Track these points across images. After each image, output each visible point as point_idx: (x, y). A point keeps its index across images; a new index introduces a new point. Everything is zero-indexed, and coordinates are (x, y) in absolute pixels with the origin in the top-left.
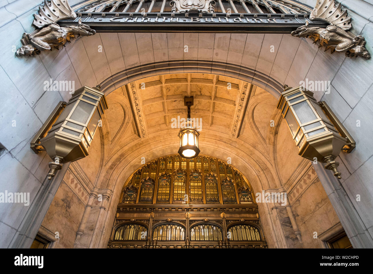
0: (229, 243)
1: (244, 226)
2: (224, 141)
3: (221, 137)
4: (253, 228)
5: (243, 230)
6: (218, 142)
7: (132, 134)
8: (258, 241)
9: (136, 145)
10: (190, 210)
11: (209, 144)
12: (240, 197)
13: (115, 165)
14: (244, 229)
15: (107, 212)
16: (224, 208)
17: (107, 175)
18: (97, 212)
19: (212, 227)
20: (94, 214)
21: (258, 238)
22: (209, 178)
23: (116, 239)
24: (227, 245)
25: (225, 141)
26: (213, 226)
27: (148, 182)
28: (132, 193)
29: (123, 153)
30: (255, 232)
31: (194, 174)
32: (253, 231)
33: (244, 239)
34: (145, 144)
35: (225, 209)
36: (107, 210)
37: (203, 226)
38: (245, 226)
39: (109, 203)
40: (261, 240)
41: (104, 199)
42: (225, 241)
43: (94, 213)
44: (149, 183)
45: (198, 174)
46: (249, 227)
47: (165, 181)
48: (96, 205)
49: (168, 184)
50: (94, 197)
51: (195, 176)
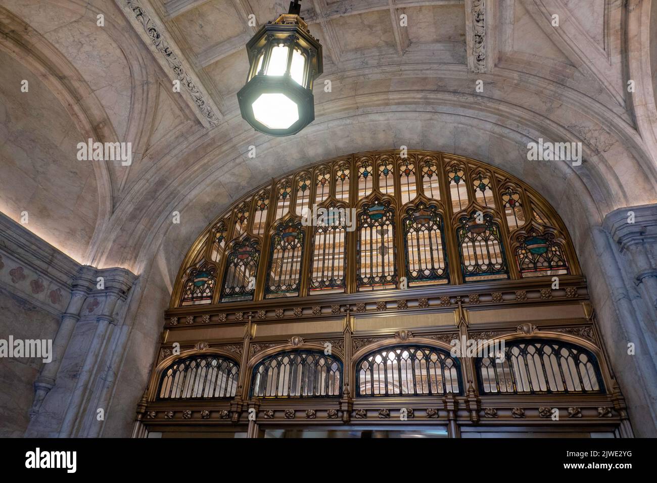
0: (479, 402)
1: (535, 347)
2: (451, 89)
3: (441, 79)
4: (571, 352)
5: (534, 360)
6: (432, 96)
7: (177, 121)
8: (593, 394)
9: (196, 150)
10: (355, 309)
11: (408, 110)
12: (522, 256)
13: (142, 210)
14: (536, 356)
15: (121, 329)
16: (462, 297)
17: (121, 236)
18: (89, 330)
19: (424, 355)
20: (82, 335)
21: (590, 384)
22: (417, 214)
23: (162, 396)
24: (471, 407)
25: (456, 88)
26: (427, 352)
27: (245, 246)
28: (206, 279)
29: (163, 176)
30: (577, 365)
31: (370, 209)
32: (571, 360)
33: (536, 389)
34: (219, 144)
35: (467, 296)
36: (122, 324)
37: (396, 353)
38: (538, 346)
39: (127, 306)
40: (602, 391)
41: (108, 297)
42: (468, 396)
43: (84, 332)
44: (248, 249)
45: (382, 208)
46: (553, 349)
47: (291, 238)
48: (89, 312)
49: (299, 245)
50: (83, 293)
51: (375, 212)
